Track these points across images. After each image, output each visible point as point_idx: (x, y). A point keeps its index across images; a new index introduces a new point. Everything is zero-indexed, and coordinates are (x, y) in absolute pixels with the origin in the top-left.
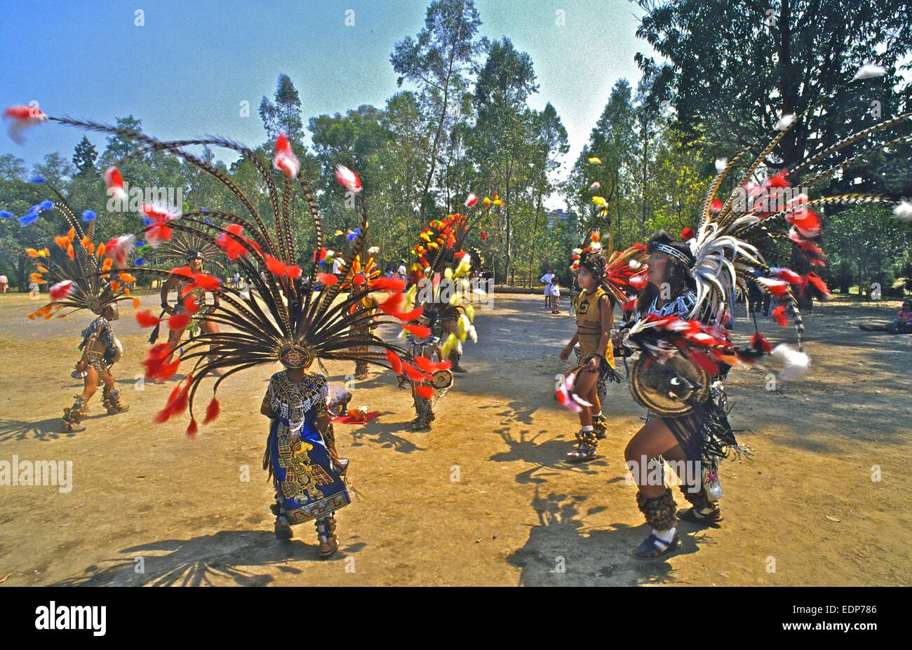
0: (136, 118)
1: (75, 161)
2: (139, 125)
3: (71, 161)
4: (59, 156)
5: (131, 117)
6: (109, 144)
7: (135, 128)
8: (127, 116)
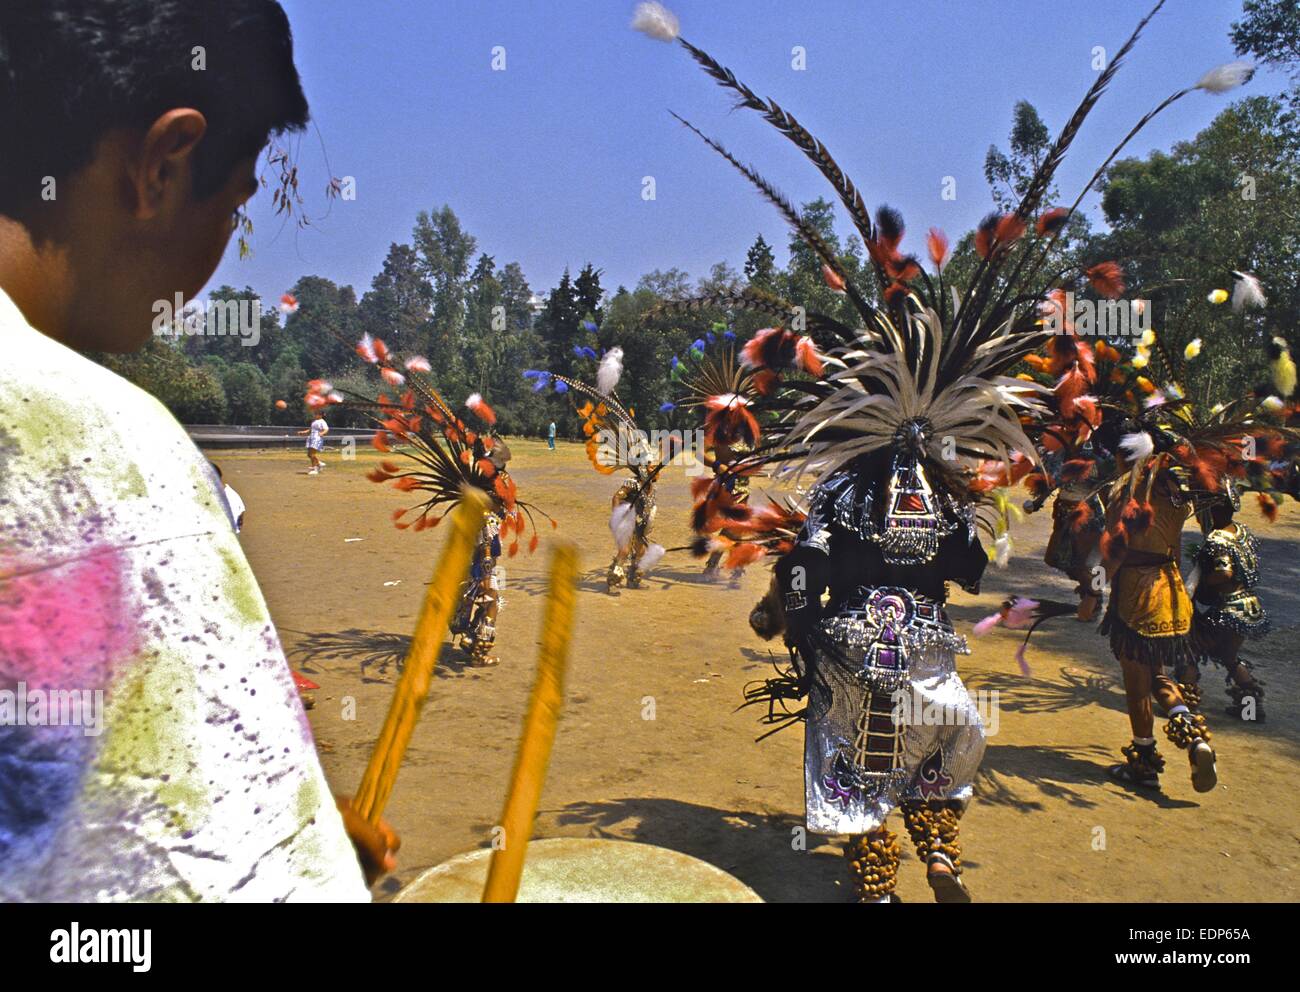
0: (826, 201)
1: (748, 270)
2: (831, 209)
3: (743, 270)
4: (727, 266)
5: (821, 202)
6: (791, 243)
7: (826, 216)
8: (816, 200)
